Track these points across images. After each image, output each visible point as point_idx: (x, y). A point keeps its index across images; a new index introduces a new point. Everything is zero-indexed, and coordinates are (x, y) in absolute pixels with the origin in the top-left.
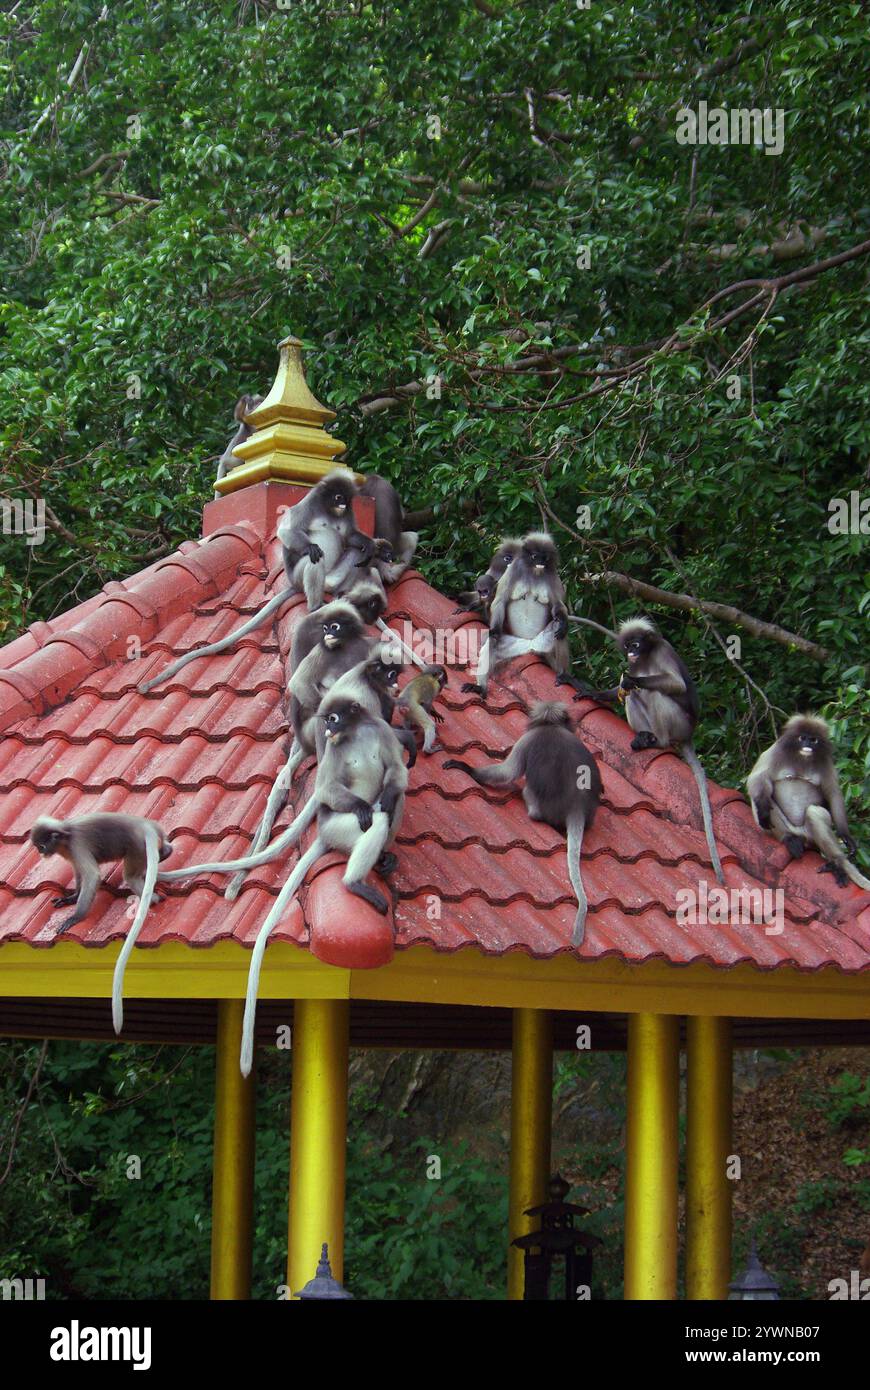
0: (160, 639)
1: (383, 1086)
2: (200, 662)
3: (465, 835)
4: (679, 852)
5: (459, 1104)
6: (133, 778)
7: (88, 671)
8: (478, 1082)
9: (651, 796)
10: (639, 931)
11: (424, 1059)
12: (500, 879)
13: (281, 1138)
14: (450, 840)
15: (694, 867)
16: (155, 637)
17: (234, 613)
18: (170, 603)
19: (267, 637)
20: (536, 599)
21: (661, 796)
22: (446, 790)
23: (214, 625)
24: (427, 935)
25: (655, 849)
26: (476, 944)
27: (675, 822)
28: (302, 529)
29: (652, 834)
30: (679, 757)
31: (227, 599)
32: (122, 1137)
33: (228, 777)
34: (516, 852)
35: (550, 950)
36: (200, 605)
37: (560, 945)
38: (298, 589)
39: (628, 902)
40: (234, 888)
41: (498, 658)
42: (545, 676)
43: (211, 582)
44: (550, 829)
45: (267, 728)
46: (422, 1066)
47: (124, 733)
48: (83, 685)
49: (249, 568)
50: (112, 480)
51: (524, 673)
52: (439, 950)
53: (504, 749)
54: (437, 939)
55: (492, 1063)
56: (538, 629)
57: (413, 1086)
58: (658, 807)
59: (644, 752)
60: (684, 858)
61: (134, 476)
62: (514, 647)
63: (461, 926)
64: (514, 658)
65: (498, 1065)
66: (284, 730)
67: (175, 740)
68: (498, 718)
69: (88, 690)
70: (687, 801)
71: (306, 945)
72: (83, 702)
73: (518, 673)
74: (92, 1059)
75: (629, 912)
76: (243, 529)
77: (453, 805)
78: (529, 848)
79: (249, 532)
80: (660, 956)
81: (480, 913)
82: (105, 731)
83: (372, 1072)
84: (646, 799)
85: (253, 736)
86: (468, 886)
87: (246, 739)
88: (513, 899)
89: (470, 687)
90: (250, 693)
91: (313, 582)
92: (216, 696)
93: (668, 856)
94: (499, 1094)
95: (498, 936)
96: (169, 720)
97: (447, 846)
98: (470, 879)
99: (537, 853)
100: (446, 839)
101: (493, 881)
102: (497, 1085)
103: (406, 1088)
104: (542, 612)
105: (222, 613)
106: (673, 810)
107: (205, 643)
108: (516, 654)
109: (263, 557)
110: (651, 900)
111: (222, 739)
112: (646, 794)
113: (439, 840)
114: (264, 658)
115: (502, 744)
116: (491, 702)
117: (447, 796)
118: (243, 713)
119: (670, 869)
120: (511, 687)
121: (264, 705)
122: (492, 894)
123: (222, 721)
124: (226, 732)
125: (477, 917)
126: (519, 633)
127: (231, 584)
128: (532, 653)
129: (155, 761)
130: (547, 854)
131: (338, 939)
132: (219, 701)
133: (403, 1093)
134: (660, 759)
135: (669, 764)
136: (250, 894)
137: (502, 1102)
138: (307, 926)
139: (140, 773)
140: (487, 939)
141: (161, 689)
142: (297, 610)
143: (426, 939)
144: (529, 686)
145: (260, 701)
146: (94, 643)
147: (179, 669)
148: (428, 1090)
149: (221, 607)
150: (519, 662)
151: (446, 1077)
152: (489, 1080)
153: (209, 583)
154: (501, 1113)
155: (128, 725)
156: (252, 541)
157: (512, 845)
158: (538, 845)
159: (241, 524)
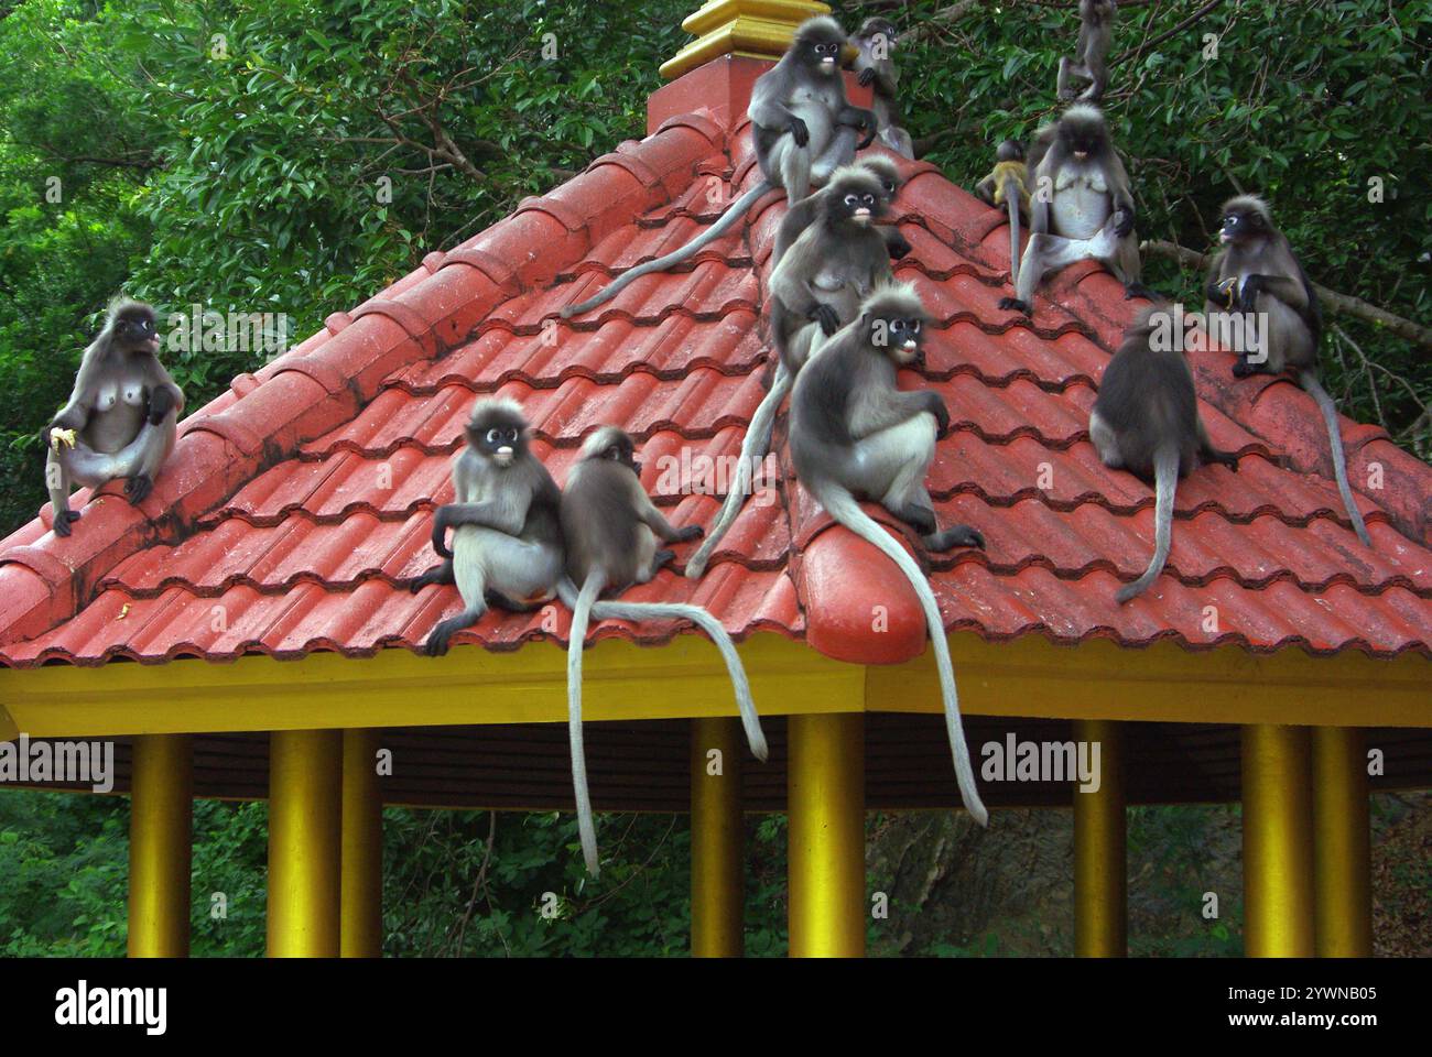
0: (592, 257)
1: (898, 875)
2: (646, 281)
3: (1017, 487)
4: (1308, 508)
5: (988, 894)
6: (557, 429)
7: (497, 300)
8: (1009, 868)
9: (1264, 438)
10: (1265, 609)
11: (946, 843)
12: (1070, 542)
13: (776, 939)
14: (997, 494)
15: (1331, 529)
16: (585, 255)
17: (692, 222)
18: (606, 212)
19: (735, 247)
20: (1089, 186)
21: (1276, 437)
22: (986, 430)
23: (664, 237)
24: (972, 616)
25: (1277, 503)
26: (1041, 627)
27: (1297, 471)
28: (781, 101)
29: (1269, 485)
30: (1299, 385)
31: (679, 205)
32: (586, 944)
33: (687, 421)
34: (1088, 510)
35: (1145, 635)
36: (644, 214)
37: (1157, 628)
38: (774, 182)
39: (1246, 571)
40: (698, 562)
41: (1045, 265)
42: (1111, 287)
43: (658, 184)
44: (1132, 478)
45: (739, 357)
46: (944, 850)
47: (544, 373)
48: (490, 317)
49: (708, 167)
50: (528, 102)
51: (1082, 286)
52: (991, 638)
53: (1061, 380)
54: (987, 623)
55: (1025, 845)
56: (1094, 226)
57: (933, 875)
58: (1274, 451)
59: (1252, 379)
60: (1316, 515)
61: (557, 95)
62: (1068, 250)
63: (1018, 604)
64: (1067, 266)
65: (1033, 846)
66: (762, 359)
67: (614, 380)
68: (1051, 344)
69: (496, 324)
70: (1313, 442)
71: (800, 634)
72: (488, 340)
73: (1075, 285)
74: (551, 853)
75: (1249, 585)
76: (699, 117)
77: (997, 450)
78: (1104, 503)
79: (709, 122)
80: (1297, 642)
81: (1044, 588)
82: (517, 372)
83: (885, 860)
84: (1256, 441)
85: (720, 369)
86: (1026, 552)
87: (710, 374)
88: (1089, 568)
89: (1010, 303)
90: (715, 318)
91: (794, 167)
92: (668, 322)
93: (1295, 513)
94: (1034, 882)
95: (1072, 615)
96: (605, 353)
97: (994, 502)
98: (1028, 544)
99: (1116, 511)
100: (991, 492)
101: (1060, 547)
102: (1032, 870)
103: (926, 877)
104: (1100, 201)
105: (675, 222)
106: (1295, 455)
107: (652, 258)
108: (1068, 260)
109: (727, 153)
110: (1277, 568)
111: (678, 376)
112: (1255, 435)
113: (981, 494)
114: (732, 274)
115: (1057, 374)
116: (1039, 323)
117: (990, 439)
118: (705, 342)
119: (1297, 530)
120: (1066, 304)
121: (734, 329)
122: (1059, 562)
123: (677, 353)
124: (683, 365)
125: (1039, 594)
126: (1072, 233)
127: (686, 189)
128: (1091, 259)
129: (587, 407)
130: (1130, 512)
131: (847, 623)
132: (672, 328)
133: (922, 884)
134: (1273, 388)
135: (1286, 393)
136: (719, 571)
137: (1038, 891)
138: (802, 609)
139: (566, 424)
140: (1057, 622)
141: (594, 317)
142: (773, 211)
143: (972, 622)
144: (1089, 301)
145: (728, 325)
146: (502, 263)
147: (620, 290)
148: (951, 878)
149: (673, 215)
150: (1074, 271)
151: (972, 863)
152: (1023, 866)
153: (655, 185)
154: (1038, 904)
155: (551, 364)
156: (711, 133)
157: (1082, 500)
158: (1117, 500)
159: (697, 112)
